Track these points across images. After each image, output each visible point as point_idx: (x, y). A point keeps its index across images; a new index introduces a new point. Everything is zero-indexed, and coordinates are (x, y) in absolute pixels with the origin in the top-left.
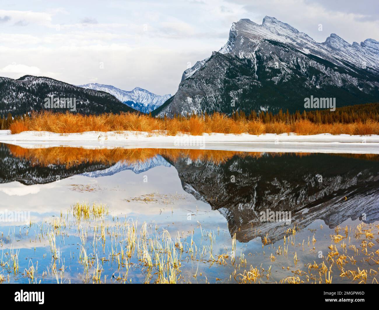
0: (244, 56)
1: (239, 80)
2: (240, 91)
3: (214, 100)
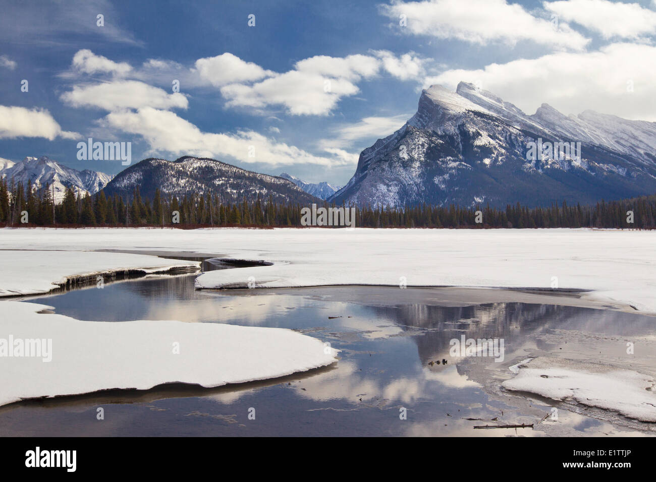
0: (444, 132)
1: (443, 162)
2: (446, 176)
3: (415, 188)
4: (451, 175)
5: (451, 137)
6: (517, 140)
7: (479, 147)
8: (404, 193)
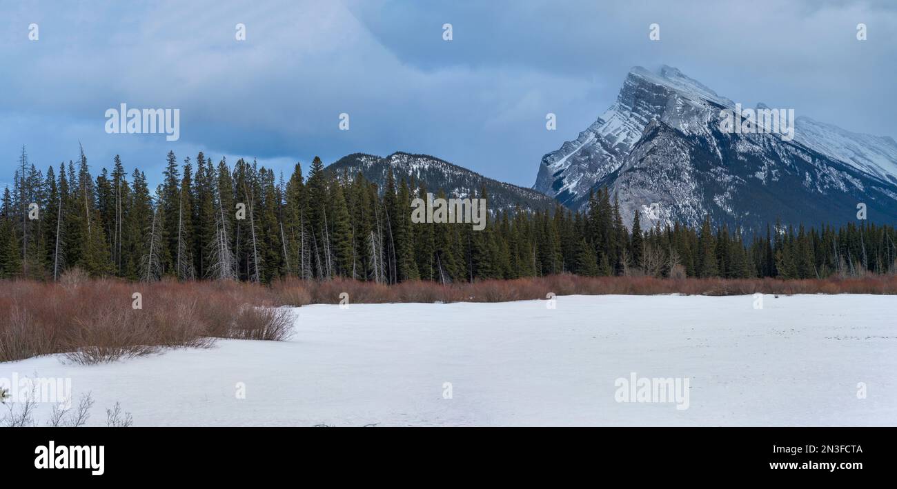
0: (690, 131)
2: (727, 195)
3: (694, 211)
4: (732, 193)
5: (702, 139)
6: (779, 148)
7: (743, 154)
8: (679, 217)
